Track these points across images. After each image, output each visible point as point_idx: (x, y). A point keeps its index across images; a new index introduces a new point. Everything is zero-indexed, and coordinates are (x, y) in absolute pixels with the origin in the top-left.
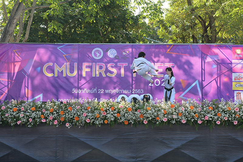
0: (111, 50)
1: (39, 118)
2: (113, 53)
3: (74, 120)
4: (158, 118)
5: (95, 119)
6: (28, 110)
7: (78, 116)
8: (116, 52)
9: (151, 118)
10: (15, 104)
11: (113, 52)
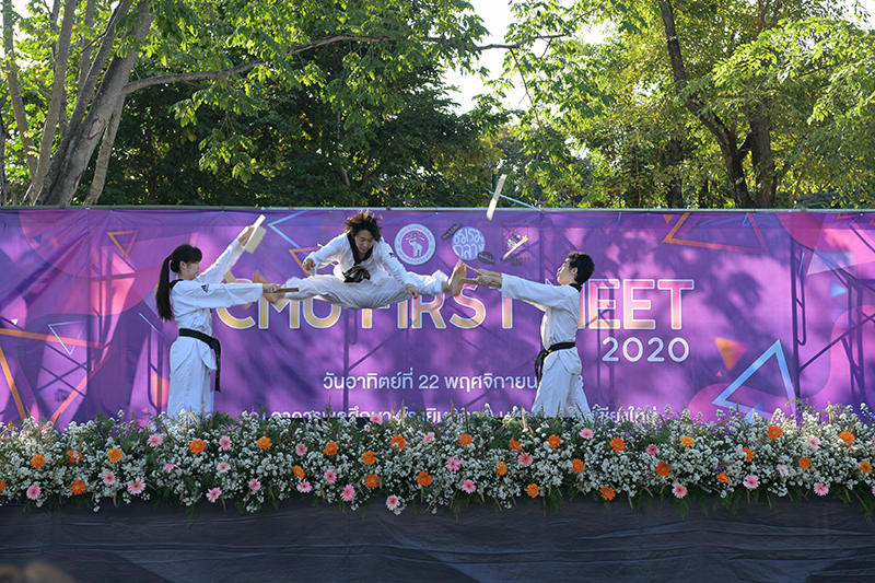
0: (463, 232)
1: (286, 478)
2: (470, 244)
3: (415, 483)
4: (723, 477)
5: (492, 481)
6: (245, 450)
7: (430, 469)
8: (482, 239)
9: (697, 477)
10: (193, 427)
11: (470, 237)
